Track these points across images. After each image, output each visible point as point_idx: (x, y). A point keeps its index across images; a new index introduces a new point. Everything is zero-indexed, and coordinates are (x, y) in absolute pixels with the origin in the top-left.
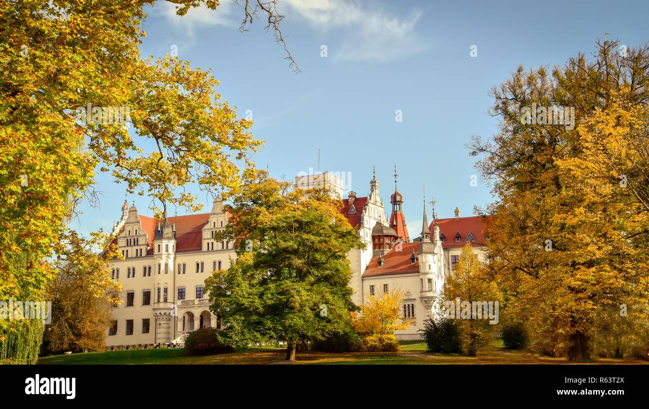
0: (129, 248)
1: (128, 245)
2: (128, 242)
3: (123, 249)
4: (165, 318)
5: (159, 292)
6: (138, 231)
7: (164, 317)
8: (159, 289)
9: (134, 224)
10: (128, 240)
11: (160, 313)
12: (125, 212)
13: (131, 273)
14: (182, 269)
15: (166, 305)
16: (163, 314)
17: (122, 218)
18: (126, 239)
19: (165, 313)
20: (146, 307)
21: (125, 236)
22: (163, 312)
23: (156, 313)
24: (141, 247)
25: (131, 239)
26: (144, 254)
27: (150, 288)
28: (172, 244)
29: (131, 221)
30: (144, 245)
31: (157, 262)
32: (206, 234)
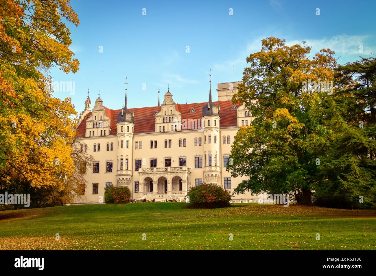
0: (95, 130)
1: (94, 127)
2: (94, 125)
3: (90, 130)
4: (126, 183)
5: (122, 163)
6: (102, 117)
7: (126, 181)
8: (122, 160)
9: (100, 111)
10: (94, 123)
11: (123, 178)
12: (88, 105)
13: (97, 148)
14: (138, 145)
15: (127, 172)
16: (125, 179)
17: (86, 109)
18: (93, 122)
19: (127, 178)
20: (109, 174)
21: (92, 120)
22: (125, 177)
23: (119, 178)
24: (105, 129)
25: (97, 123)
26: (107, 133)
27: (112, 160)
28: (131, 126)
29: (97, 109)
30: (108, 127)
31: (120, 139)
32: (159, 120)
